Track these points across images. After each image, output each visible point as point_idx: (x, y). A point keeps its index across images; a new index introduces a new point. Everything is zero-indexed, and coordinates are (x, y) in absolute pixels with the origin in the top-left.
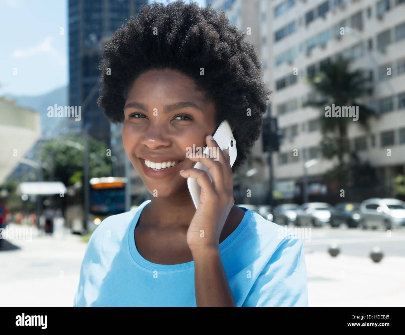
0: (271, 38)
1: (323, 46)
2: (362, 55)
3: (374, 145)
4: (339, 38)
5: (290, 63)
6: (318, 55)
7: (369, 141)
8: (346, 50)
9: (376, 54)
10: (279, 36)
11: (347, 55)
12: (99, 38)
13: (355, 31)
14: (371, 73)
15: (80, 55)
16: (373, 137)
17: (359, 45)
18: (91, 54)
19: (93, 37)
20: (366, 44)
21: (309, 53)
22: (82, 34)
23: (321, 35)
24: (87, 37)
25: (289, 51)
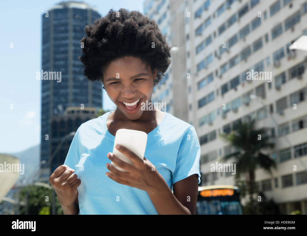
0: (196, 105)
1: (236, 111)
2: (266, 117)
3: (277, 186)
4: (247, 104)
5: (211, 124)
6: (232, 118)
7: (273, 183)
8: (253, 113)
9: (276, 115)
10: (201, 103)
11: (254, 116)
12: (64, 108)
13: (260, 99)
14: (273, 130)
15: (50, 121)
16: (276, 180)
17: (263, 109)
18: (58, 120)
19: (60, 107)
20: (268, 109)
21: (224, 116)
22: (52, 105)
23: (233, 102)
24: (55, 107)
25: (210, 115)
